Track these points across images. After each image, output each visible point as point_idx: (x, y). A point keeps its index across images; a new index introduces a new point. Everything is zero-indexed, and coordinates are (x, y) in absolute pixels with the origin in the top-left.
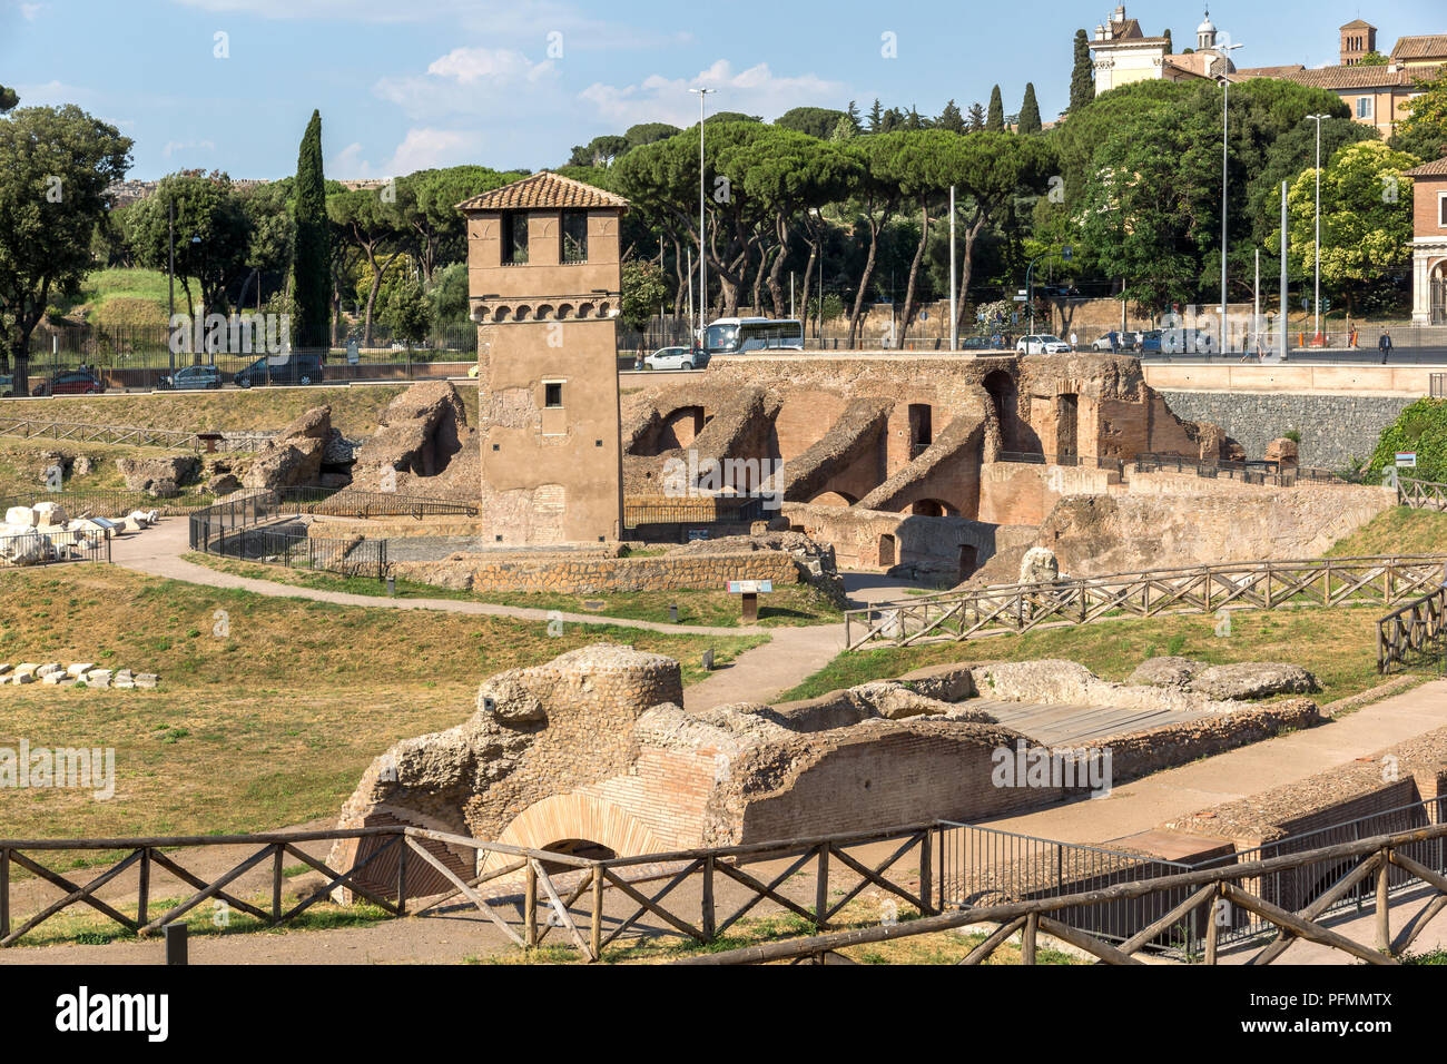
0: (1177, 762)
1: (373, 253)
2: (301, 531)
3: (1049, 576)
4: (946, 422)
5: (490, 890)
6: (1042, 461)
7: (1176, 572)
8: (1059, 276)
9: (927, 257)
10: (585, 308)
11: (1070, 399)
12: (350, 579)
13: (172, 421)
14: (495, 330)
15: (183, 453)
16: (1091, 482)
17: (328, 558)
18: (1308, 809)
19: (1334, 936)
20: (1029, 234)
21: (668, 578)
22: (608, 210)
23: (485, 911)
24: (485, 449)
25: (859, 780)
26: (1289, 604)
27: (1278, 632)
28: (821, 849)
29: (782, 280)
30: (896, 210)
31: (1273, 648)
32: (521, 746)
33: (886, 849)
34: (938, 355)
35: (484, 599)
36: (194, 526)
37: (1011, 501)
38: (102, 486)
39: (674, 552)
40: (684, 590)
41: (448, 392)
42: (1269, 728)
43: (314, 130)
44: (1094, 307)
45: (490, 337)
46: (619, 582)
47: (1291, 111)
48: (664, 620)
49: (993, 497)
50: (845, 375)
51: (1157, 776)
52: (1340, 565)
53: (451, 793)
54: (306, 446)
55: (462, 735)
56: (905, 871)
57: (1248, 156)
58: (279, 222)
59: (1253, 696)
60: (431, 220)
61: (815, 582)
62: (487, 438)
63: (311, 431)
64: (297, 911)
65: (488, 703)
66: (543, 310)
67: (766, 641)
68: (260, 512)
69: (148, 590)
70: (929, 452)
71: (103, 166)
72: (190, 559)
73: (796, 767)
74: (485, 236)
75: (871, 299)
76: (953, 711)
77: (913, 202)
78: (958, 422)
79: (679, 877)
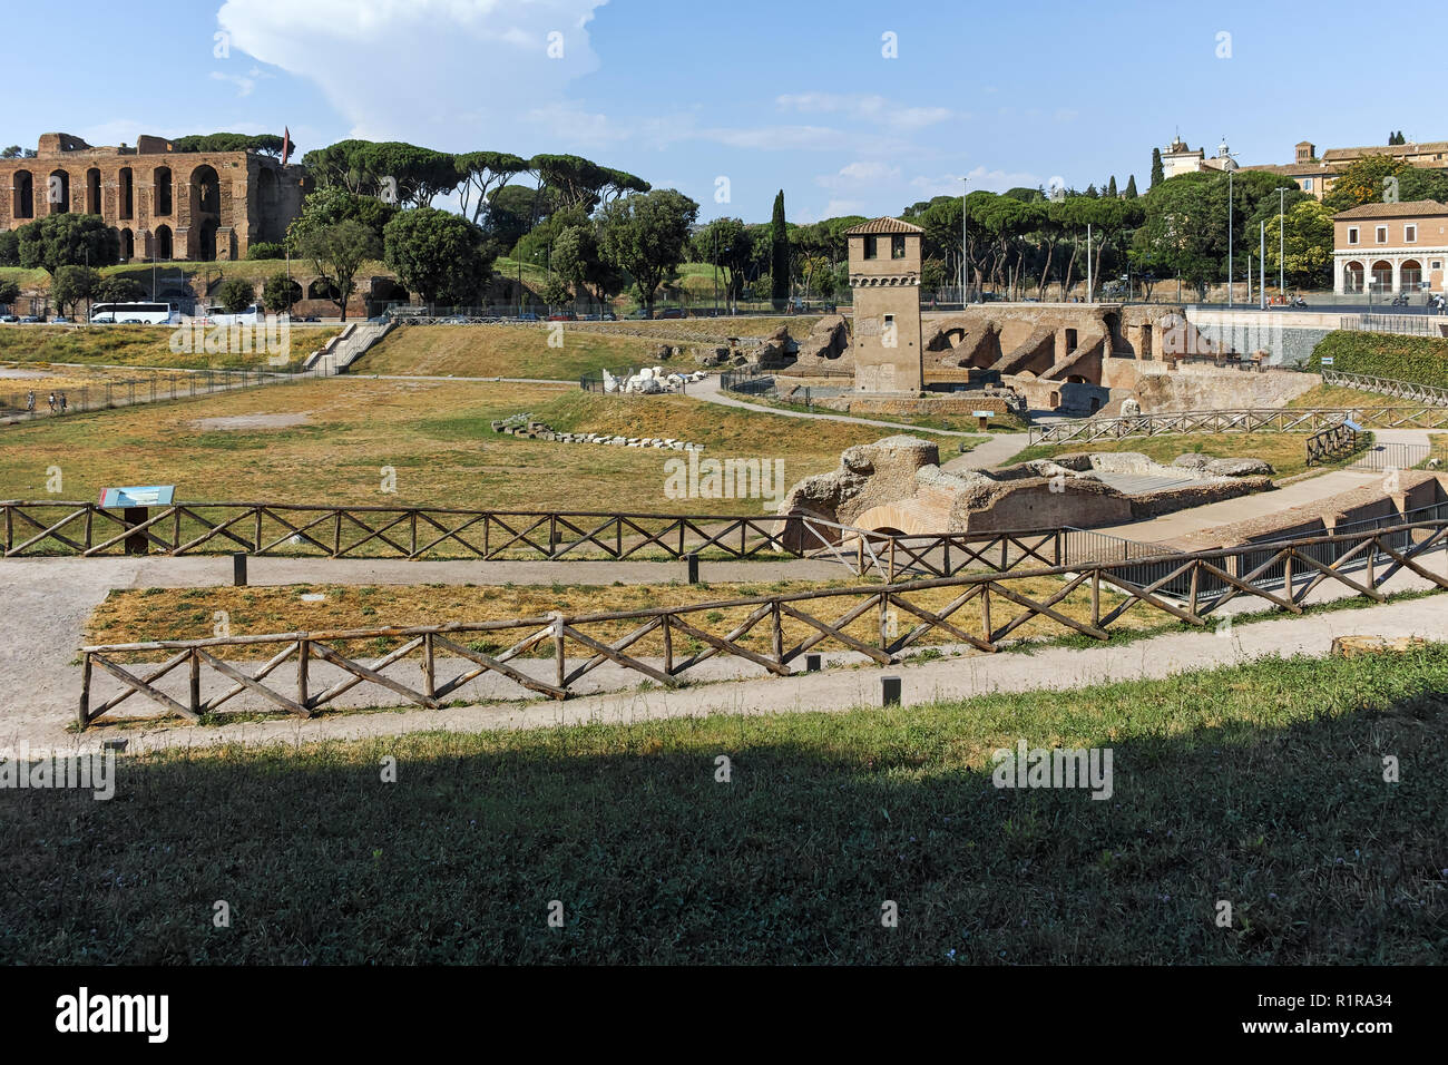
0: (1194, 505)
1: (810, 257)
2: (772, 383)
3: (1135, 413)
4: (1085, 338)
5: (844, 549)
6: (1134, 358)
7: (1200, 413)
8: (1145, 269)
9: (1077, 259)
10: (904, 280)
11: (1148, 328)
12: (793, 405)
13: (717, 332)
14: (861, 290)
15: (721, 346)
16: (1159, 368)
17: (783, 395)
18: (1263, 531)
19: (1270, 595)
20: (1130, 248)
21: (944, 408)
22: (915, 234)
23: (840, 558)
24: (857, 346)
25: (1026, 505)
26: (1261, 431)
27: (1252, 444)
28: (1003, 537)
29: (1005, 270)
30: (1063, 236)
31: (1250, 452)
32: (861, 482)
33: (1038, 539)
34: (1080, 305)
35: (855, 416)
36: (722, 378)
37: (1118, 377)
38: (685, 360)
39: (946, 396)
40: (951, 414)
41: (842, 320)
42: (1245, 490)
43: (780, 199)
44: (1164, 283)
45: (859, 294)
46: (920, 409)
47: (1267, 186)
48: (941, 428)
49: (1109, 375)
50: (1033, 314)
51: (1184, 512)
52: (1290, 411)
53: (829, 503)
54: (776, 344)
55: (834, 476)
56: (1047, 550)
57: (1244, 207)
58: (765, 241)
59: (1237, 474)
60: (836, 241)
61: (1017, 413)
62: (858, 341)
63: (779, 337)
64: (752, 553)
65: (846, 461)
66: (884, 281)
67: (990, 439)
68: (753, 373)
69: (701, 407)
70: (1075, 352)
71: (686, 216)
72: (720, 393)
73: (994, 497)
74: (856, 247)
75: (1049, 279)
76: (1079, 475)
77: (1071, 233)
78: (1091, 338)
79: (930, 548)
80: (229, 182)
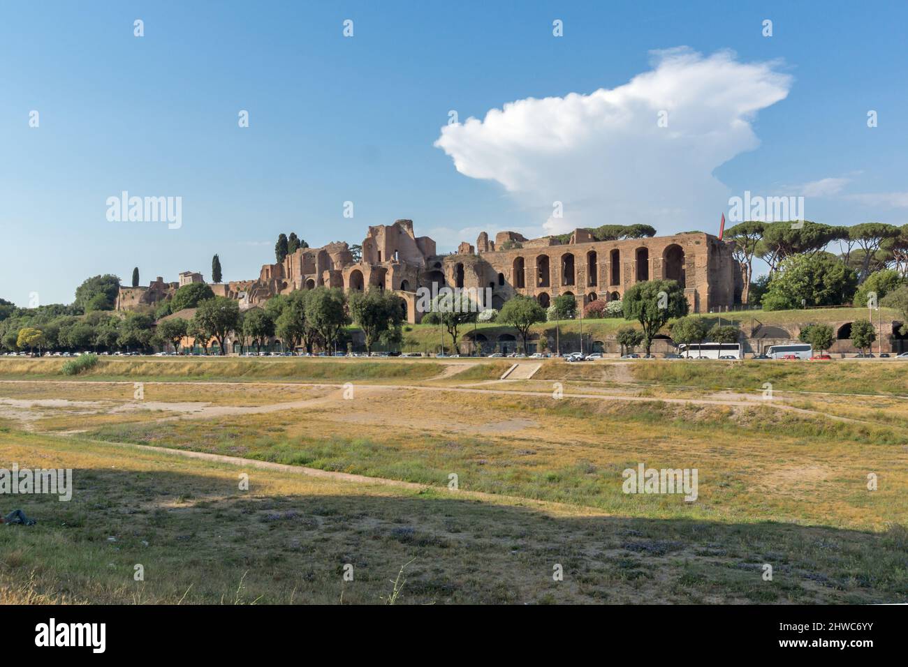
80: (693, 256)
